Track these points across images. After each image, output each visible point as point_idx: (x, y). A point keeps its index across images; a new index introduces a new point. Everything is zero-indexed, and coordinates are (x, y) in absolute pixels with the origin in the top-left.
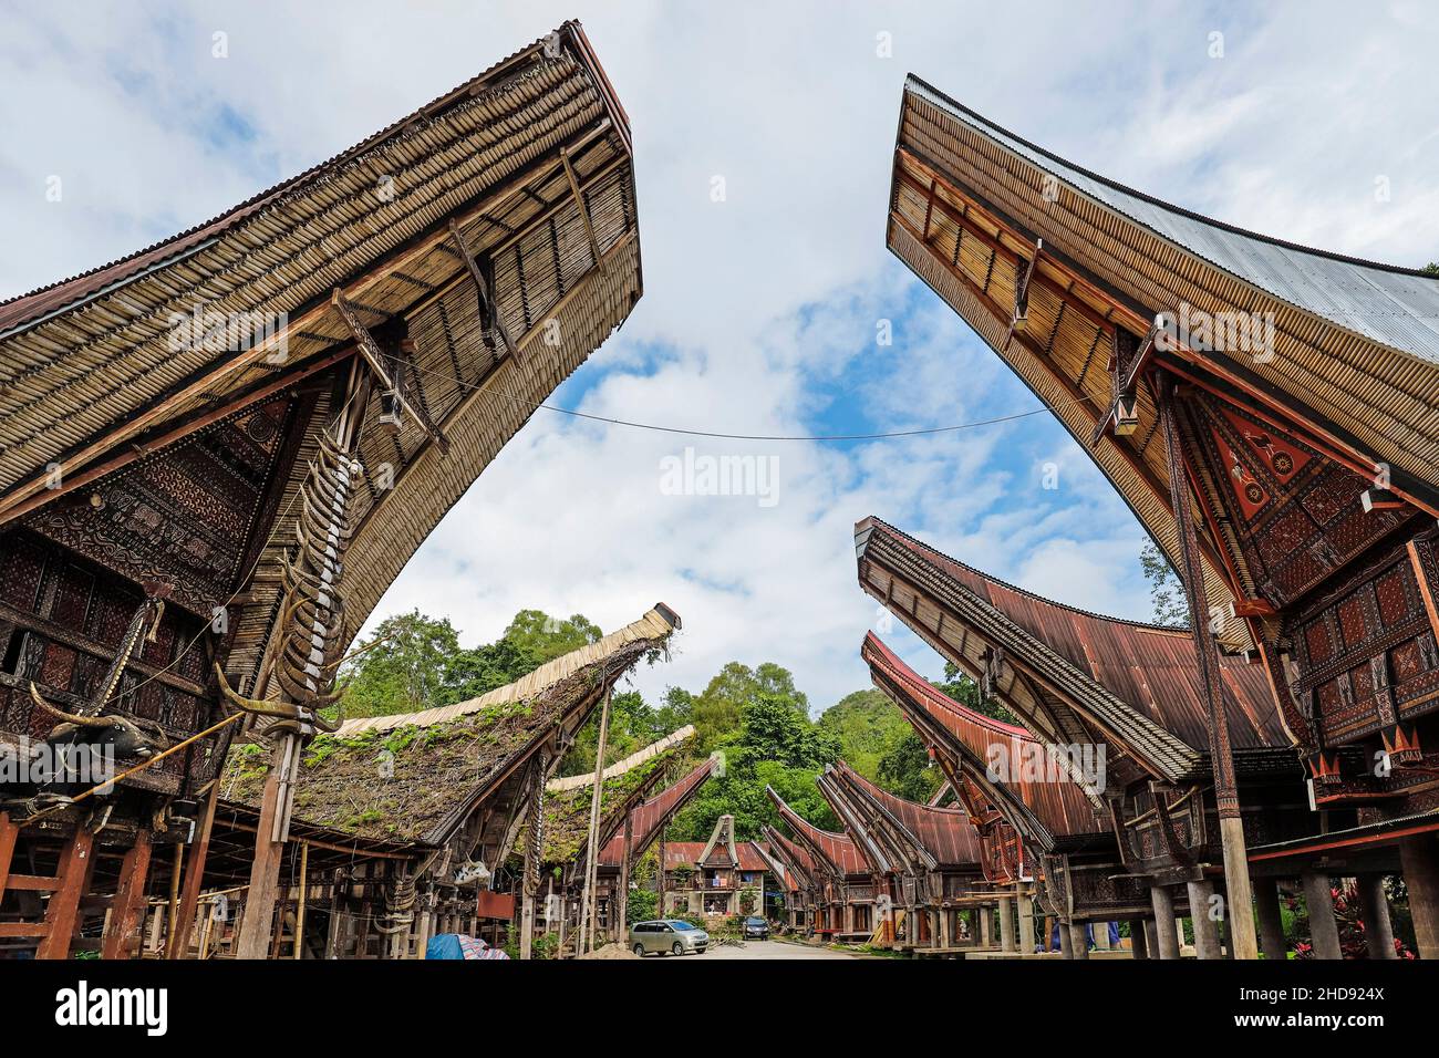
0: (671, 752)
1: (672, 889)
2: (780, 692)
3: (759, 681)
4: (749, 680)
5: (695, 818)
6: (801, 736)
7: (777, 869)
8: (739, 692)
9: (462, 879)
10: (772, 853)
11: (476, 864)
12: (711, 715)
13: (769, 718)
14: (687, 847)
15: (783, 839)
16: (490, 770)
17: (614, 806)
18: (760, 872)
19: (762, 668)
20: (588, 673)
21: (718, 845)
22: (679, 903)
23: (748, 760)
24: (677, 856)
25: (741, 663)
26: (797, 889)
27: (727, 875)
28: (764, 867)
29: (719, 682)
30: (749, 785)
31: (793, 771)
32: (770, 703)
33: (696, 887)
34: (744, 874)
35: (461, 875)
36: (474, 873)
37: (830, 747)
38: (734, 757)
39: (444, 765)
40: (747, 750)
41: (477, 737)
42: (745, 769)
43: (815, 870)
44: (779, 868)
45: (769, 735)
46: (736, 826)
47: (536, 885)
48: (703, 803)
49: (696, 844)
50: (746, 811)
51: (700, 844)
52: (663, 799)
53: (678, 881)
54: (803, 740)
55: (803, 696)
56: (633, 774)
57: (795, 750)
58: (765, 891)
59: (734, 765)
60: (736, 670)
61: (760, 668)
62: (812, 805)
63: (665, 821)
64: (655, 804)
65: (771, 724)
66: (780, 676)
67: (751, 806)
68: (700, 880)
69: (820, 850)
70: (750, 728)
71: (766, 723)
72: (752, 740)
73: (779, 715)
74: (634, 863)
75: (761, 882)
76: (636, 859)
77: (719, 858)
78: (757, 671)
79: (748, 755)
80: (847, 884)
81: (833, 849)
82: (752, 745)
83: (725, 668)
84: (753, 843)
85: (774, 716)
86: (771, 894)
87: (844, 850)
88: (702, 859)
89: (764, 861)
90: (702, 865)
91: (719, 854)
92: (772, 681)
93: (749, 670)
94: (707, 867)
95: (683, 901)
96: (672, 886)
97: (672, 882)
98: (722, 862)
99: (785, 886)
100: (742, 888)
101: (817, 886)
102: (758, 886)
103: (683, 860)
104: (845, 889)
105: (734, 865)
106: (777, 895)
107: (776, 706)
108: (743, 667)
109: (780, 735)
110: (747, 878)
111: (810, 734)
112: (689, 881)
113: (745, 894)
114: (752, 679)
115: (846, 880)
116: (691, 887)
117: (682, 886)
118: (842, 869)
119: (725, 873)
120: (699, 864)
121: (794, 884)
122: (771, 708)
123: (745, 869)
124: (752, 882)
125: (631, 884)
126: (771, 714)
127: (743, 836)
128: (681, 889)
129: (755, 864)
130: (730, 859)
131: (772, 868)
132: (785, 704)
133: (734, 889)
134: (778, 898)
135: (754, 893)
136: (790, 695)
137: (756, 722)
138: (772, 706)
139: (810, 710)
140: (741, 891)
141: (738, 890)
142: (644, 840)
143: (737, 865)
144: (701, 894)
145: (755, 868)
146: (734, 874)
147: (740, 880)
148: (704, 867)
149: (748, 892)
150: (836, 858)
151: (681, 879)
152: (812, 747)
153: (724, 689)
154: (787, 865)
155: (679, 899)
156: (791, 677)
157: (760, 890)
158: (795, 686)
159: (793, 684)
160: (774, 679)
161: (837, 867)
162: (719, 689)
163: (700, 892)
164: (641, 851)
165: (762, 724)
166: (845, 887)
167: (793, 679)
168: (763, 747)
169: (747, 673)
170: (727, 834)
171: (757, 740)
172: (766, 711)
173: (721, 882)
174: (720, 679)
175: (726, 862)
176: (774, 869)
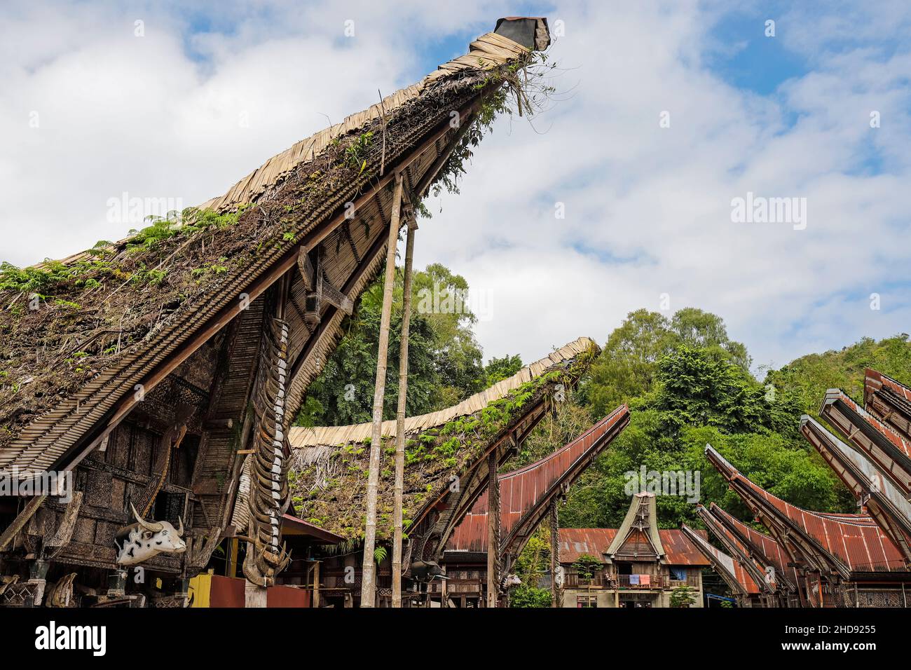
0: (555, 375)
1: (574, 587)
2: (709, 343)
3: (677, 332)
4: (663, 332)
5: (599, 500)
6: (743, 396)
7: (723, 563)
8: (650, 345)
9: (131, 553)
10: (713, 540)
11: (155, 526)
12: (614, 375)
13: (695, 374)
14: (591, 534)
15: (734, 521)
16: (146, 330)
17: (467, 456)
18: (697, 567)
19: (680, 315)
20: (352, 144)
21: (634, 532)
22: (584, 604)
23: (670, 427)
24: (577, 545)
25: (650, 310)
26: (756, 591)
27: (649, 571)
28: (705, 561)
29: (623, 334)
30: (671, 459)
31: (736, 436)
32: (696, 356)
33: (607, 584)
34: (673, 570)
35: (128, 547)
36: (153, 542)
37: (786, 410)
38: (648, 423)
39: (60, 329)
40: (666, 415)
41: (129, 277)
42: (664, 439)
43: (790, 565)
44: (728, 563)
45: (697, 396)
46: (658, 509)
47: (272, 566)
48: (609, 481)
49: (604, 530)
51: (609, 531)
52: (551, 464)
53: (581, 576)
54: (745, 401)
55: (741, 347)
56: (494, 410)
57: (735, 414)
58: (705, 593)
59: (649, 433)
60: (645, 319)
61: (677, 314)
62: (768, 481)
63: (555, 493)
64: (540, 470)
65: (698, 382)
66: (706, 323)
68: (612, 575)
69: (803, 534)
70: (669, 388)
71: (691, 381)
72: (673, 403)
73: (708, 371)
74: (515, 550)
75: (698, 580)
76: (518, 544)
77: (637, 549)
78: (673, 319)
79: (669, 422)
80: (853, 586)
81: (826, 532)
82: (673, 409)
83: (629, 317)
84: (685, 528)
85: (701, 371)
86: (715, 597)
87: (845, 536)
88: (612, 550)
89: (702, 553)
90: (613, 557)
91: (636, 543)
92: (695, 331)
93: (661, 318)
94: (620, 559)
95: (590, 602)
96: (573, 583)
97: (572, 578)
98: (642, 554)
99: (738, 586)
100: (672, 588)
101: (792, 587)
102: (695, 586)
103: (587, 551)
104: (850, 592)
105: (658, 558)
106: (724, 598)
107: (703, 359)
108: (654, 314)
109: (711, 395)
110: (679, 575)
111: (755, 394)
112: (596, 577)
113: (678, 596)
114: (667, 329)
115: (852, 580)
116: (599, 585)
117: (587, 583)
118: (845, 563)
119: (647, 568)
120: (609, 555)
121: (753, 584)
122: (697, 362)
123: (675, 563)
124: (685, 580)
125: (512, 578)
126: (697, 369)
127: (667, 521)
128: (586, 586)
129: (689, 556)
130: (652, 550)
131: (716, 562)
132: (716, 357)
133: (661, 589)
134: (726, 602)
135: (690, 595)
136: (723, 346)
137: (676, 380)
138: (698, 360)
139: (752, 365)
140: (671, 592)
141: (667, 591)
142: (527, 518)
143: (662, 557)
144: (614, 594)
145: (689, 562)
146: (659, 569)
147: (668, 578)
148: (616, 559)
149: (681, 593)
150: (832, 546)
151: (586, 575)
152: (759, 410)
153: (630, 343)
154: (739, 558)
155: (584, 599)
156: (722, 324)
157: (698, 591)
158: (728, 335)
159: (726, 333)
160: (698, 328)
161: (835, 560)
162: (623, 343)
163: (612, 591)
164: (523, 534)
165: (686, 383)
166: (851, 589)
167: (725, 326)
168: (690, 411)
169: (660, 323)
170: (647, 517)
171: (680, 402)
172: (690, 366)
173: (642, 579)
174: (623, 331)
175: (647, 554)
176: (719, 564)
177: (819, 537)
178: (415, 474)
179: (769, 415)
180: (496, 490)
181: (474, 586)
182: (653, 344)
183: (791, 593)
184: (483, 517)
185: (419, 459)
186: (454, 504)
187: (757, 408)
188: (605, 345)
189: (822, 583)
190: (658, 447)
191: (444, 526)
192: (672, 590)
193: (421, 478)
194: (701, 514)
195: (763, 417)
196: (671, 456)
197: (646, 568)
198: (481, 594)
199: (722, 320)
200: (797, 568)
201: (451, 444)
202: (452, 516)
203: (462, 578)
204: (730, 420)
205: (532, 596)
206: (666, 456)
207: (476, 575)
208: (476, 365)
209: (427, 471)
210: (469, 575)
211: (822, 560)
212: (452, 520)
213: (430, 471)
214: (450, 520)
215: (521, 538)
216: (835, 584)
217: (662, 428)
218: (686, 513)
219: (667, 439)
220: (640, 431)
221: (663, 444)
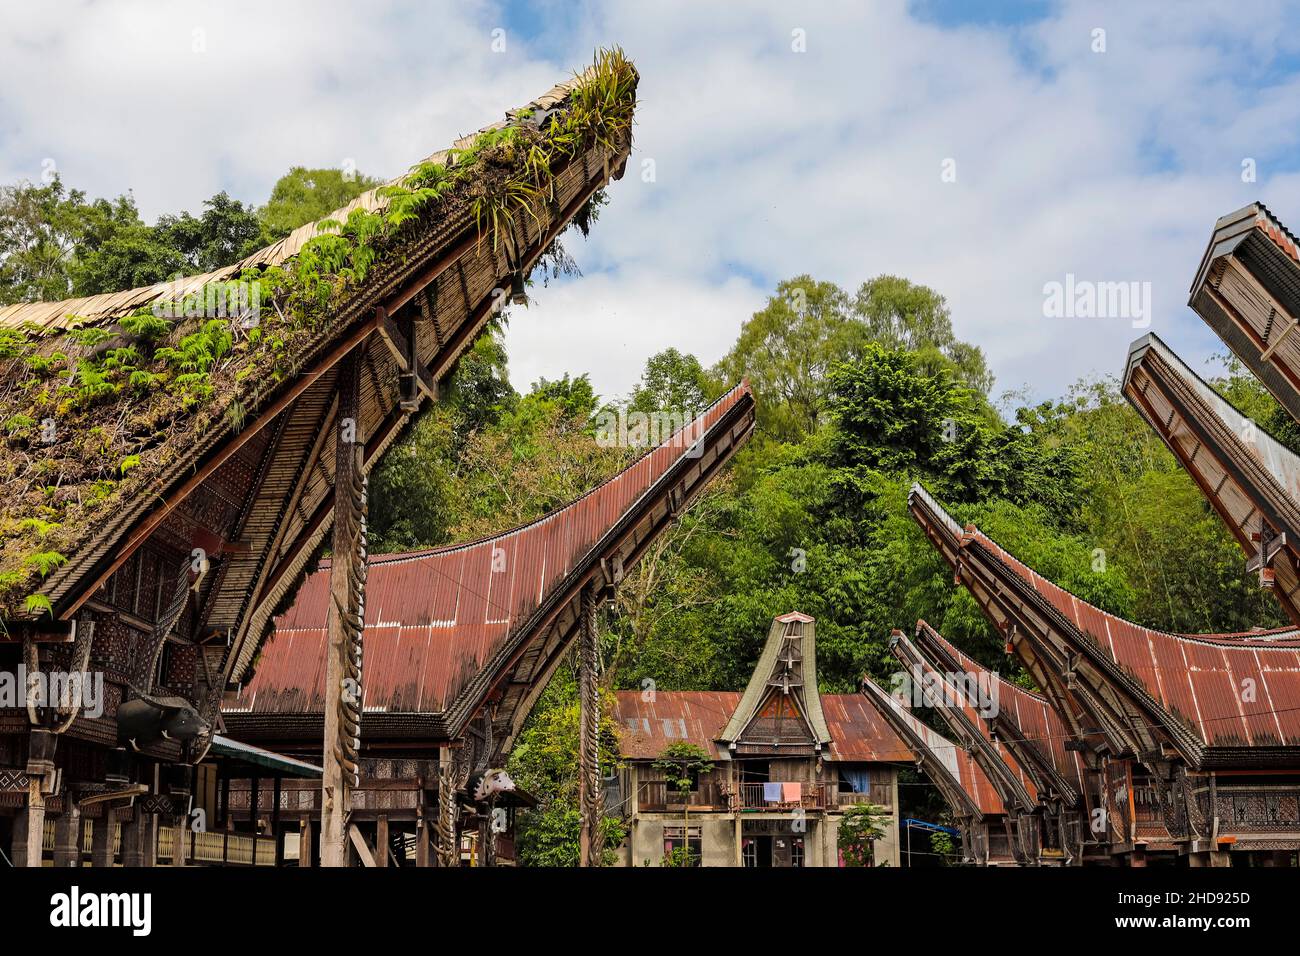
1: (657, 807)
2: (919, 342)
6: (977, 442)
7: (938, 754)
13: (894, 398)
14: (695, 703)
18: (889, 767)
19: (872, 289)
21: (773, 694)
22: (677, 843)
24: (667, 724)
25: (817, 279)
26: (996, 809)
27: (800, 774)
30: (845, 560)
32: (896, 363)
33: (721, 802)
34: (846, 772)
37: (1049, 473)
38: (809, 491)
40: (839, 476)
42: (837, 522)
44: (946, 752)
45: (895, 441)
49: (719, 695)
50: (844, 620)
51: (729, 696)
53: (672, 786)
54: (981, 451)
55: (976, 354)
57: (962, 475)
58: (902, 817)
59: (810, 510)
60: (807, 295)
61: (865, 288)
63: (589, 580)
65: (899, 413)
66: (917, 305)
67: (856, 607)
68: (732, 786)
69: (1107, 666)
70: (847, 424)
71: (887, 411)
72: (853, 452)
73: (917, 391)
74: (506, 717)
75: (891, 793)
76: (513, 702)
77: (778, 730)
78: (859, 296)
79: (845, 487)
80: (1207, 782)
81: (1155, 661)
82: (852, 464)
83: (781, 290)
84: (869, 684)
85: (905, 394)
86: (920, 825)
87: (1194, 669)
88: (731, 734)
89: (899, 734)
90: (733, 746)
91: (777, 718)
92: (895, 320)
93: (837, 294)
94: (746, 751)
95: (687, 839)
96: (656, 802)
97: (656, 791)
98: (787, 740)
99: (964, 800)
100: (843, 808)
101: (1071, 796)
102: (885, 803)
103: (684, 735)
104: (1199, 796)
105: (818, 748)
106: (936, 827)
107: (910, 372)
108: (824, 286)
109: (921, 439)
110: (855, 783)
111: (998, 439)
112: (701, 788)
113: (853, 824)
114: (848, 317)
115: (1206, 767)
116: (707, 803)
117: (681, 801)
118: (1194, 727)
119: (797, 769)
120: (726, 744)
121: (992, 794)
122: (898, 377)
123: (849, 759)
124: (866, 793)
125: (495, 777)
126: (897, 389)
127: (839, 681)
128: (681, 807)
129: (878, 745)
130: (808, 733)
131: (924, 752)
132: (931, 368)
133: (821, 811)
134: (941, 834)
135: (876, 822)
136: (944, 351)
137: (860, 408)
138: (900, 372)
139: (993, 388)
140: (840, 817)
141: (833, 814)
142: (523, 638)
143: (826, 746)
144: (733, 822)
145: (874, 757)
146: (819, 771)
147: (835, 788)
148: (739, 751)
149: (859, 817)
150: (1167, 692)
151: (681, 783)
152: (1003, 470)
153: (781, 341)
154: (969, 740)
155: (677, 833)
156: (945, 308)
157: (891, 813)
158: (954, 330)
159: (950, 325)
160: (902, 315)
161: (1172, 724)
162: (768, 340)
163: (730, 816)
164: (524, 680)
165: (876, 413)
166: (1201, 790)
167: (948, 313)
168: (882, 468)
169: (835, 304)
170: (797, 664)
171: (866, 451)
172: (886, 383)
173: (786, 790)
174: (768, 316)
175: (798, 740)
176: (930, 756)
177: (1140, 673)
178: (103, 429)
179: (1021, 480)
180: (351, 492)
181: (406, 794)
182: (821, 343)
183: (1068, 808)
184: (425, 633)
185: (117, 388)
186: (258, 545)
187: (1001, 466)
188: (736, 343)
189: (1135, 782)
190: (826, 537)
191: (235, 609)
192: (841, 814)
193: (118, 440)
194: (898, 650)
195: (1010, 484)
196: (849, 555)
197: (794, 770)
198: (420, 813)
199: (944, 300)
200: (1082, 753)
201: (206, 339)
202: (255, 581)
203: (380, 775)
204: (952, 487)
205: (573, 825)
206: (838, 554)
207: (410, 769)
208: (496, 376)
209: (137, 419)
210: (395, 770)
211: (1141, 727)
212: (257, 591)
213: (146, 420)
214: (250, 591)
215: (519, 689)
216: (1166, 781)
217: (832, 500)
218: (872, 663)
219: (842, 521)
220: (796, 504)
221: (834, 531)
